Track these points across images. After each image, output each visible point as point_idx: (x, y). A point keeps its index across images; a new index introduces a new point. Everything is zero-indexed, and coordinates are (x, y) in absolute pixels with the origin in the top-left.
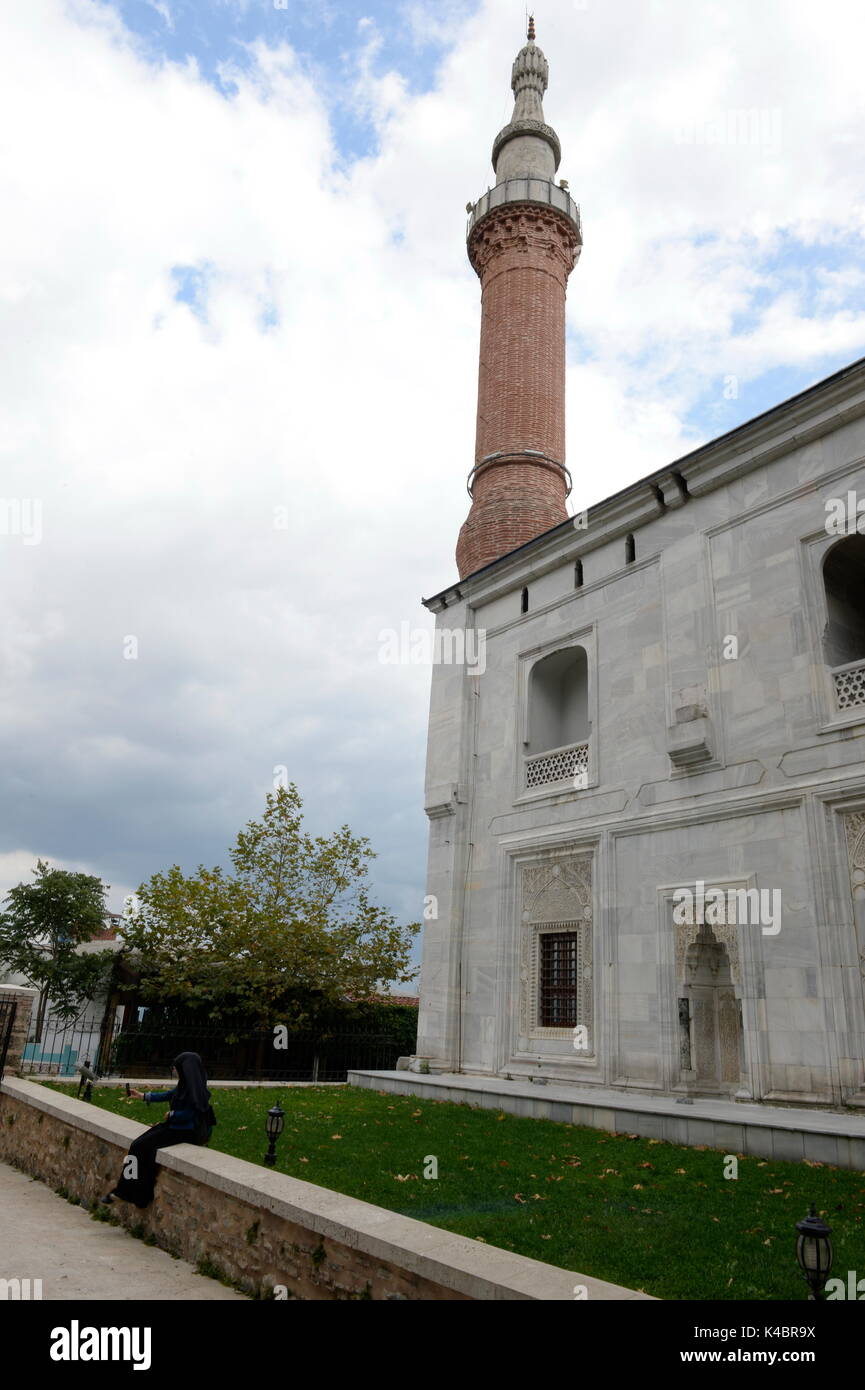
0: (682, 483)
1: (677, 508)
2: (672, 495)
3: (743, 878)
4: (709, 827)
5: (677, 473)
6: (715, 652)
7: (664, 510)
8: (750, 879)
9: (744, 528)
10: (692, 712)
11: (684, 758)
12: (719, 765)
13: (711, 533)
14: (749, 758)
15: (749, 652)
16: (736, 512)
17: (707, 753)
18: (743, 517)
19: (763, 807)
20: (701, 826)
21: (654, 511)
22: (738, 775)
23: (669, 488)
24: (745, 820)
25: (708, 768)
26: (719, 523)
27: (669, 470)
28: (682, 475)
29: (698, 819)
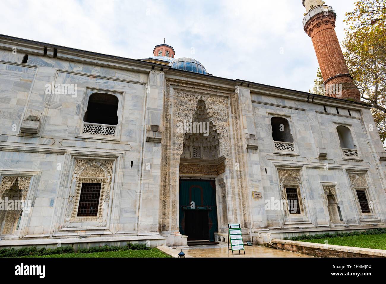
0: (55, 52)
1: (49, 57)
2: (50, 53)
3: (37, 171)
4: (28, 154)
5: (56, 49)
6: (49, 104)
7: (45, 55)
8: (40, 171)
9: (71, 75)
10: (35, 118)
11: (27, 131)
12: (39, 136)
13: (59, 71)
14: (51, 137)
15: (61, 108)
16: (70, 70)
17: (37, 132)
18: (71, 72)
19: (52, 152)
20: (25, 153)
21: (41, 53)
22: (44, 141)
23: (50, 51)
24: (44, 154)
25: (35, 136)
26: (63, 70)
27: (54, 46)
28: (57, 50)
29: (25, 150)
